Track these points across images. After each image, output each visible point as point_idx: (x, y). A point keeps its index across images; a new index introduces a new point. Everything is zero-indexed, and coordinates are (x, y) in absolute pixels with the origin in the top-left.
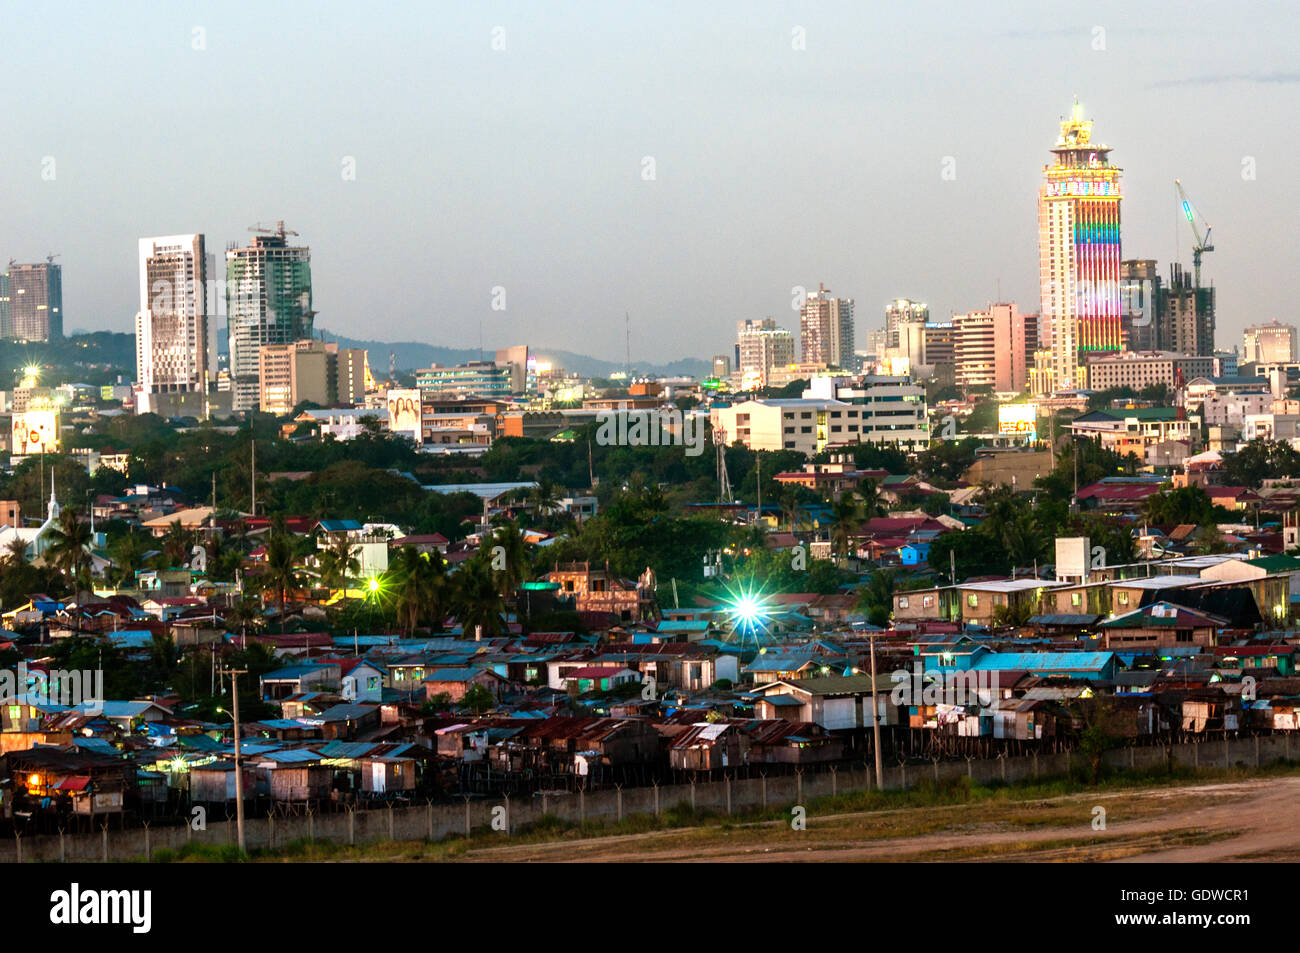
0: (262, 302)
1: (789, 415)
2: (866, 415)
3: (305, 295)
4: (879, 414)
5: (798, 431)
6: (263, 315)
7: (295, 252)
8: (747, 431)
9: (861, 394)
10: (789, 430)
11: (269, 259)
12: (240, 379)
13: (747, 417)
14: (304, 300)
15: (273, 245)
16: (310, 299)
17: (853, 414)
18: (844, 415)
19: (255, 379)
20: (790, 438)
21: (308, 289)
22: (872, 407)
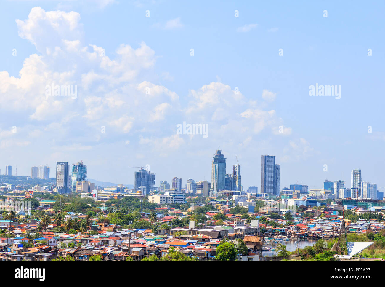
0: (78, 174)
1: (161, 198)
2: (174, 198)
3: (86, 173)
4: (177, 198)
5: (163, 201)
6: (78, 176)
7: (84, 165)
8: (154, 200)
9: (174, 195)
10: (161, 200)
11: (80, 167)
12: (73, 187)
13: (154, 198)
14: (85, 174)
15: (81, 164)
16: (86, 174)
17: (172, 198)
18: (171, 198)
19: (76, 187)
20: (161, 202)
21: (86, 172)
22: (176, 197)
